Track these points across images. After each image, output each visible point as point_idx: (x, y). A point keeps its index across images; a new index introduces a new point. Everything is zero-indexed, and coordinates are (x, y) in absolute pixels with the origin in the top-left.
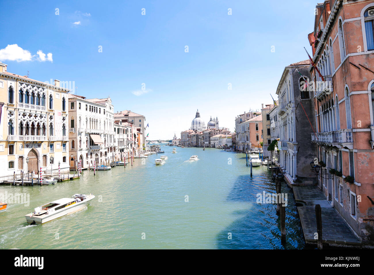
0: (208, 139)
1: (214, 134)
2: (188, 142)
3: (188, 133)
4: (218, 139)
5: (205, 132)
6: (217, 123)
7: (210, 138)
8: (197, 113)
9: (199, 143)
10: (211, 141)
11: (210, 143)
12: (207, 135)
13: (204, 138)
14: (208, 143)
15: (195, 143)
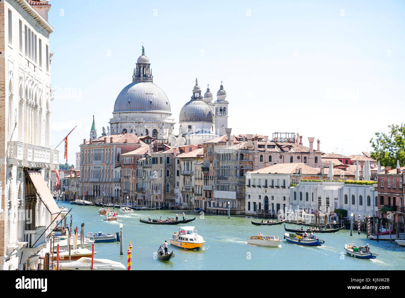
0: (233, 180)
1: (257, 161)
2: (115, 187)
3: (118, 145)
4: (287, 184)
5: (219, 150)
6: (223, 111)
7: (242, 174)
8: (139, 65)
9: (177, 191)
10: (248, 191)
11: (241, 197)
12: (232, 165)
13: (212, 173)
14: (234, 197)
15: (160, 192)
